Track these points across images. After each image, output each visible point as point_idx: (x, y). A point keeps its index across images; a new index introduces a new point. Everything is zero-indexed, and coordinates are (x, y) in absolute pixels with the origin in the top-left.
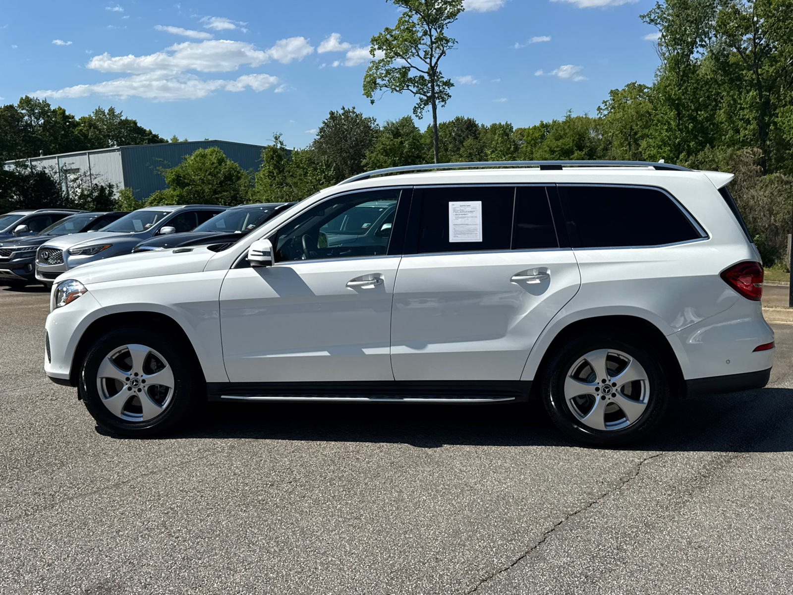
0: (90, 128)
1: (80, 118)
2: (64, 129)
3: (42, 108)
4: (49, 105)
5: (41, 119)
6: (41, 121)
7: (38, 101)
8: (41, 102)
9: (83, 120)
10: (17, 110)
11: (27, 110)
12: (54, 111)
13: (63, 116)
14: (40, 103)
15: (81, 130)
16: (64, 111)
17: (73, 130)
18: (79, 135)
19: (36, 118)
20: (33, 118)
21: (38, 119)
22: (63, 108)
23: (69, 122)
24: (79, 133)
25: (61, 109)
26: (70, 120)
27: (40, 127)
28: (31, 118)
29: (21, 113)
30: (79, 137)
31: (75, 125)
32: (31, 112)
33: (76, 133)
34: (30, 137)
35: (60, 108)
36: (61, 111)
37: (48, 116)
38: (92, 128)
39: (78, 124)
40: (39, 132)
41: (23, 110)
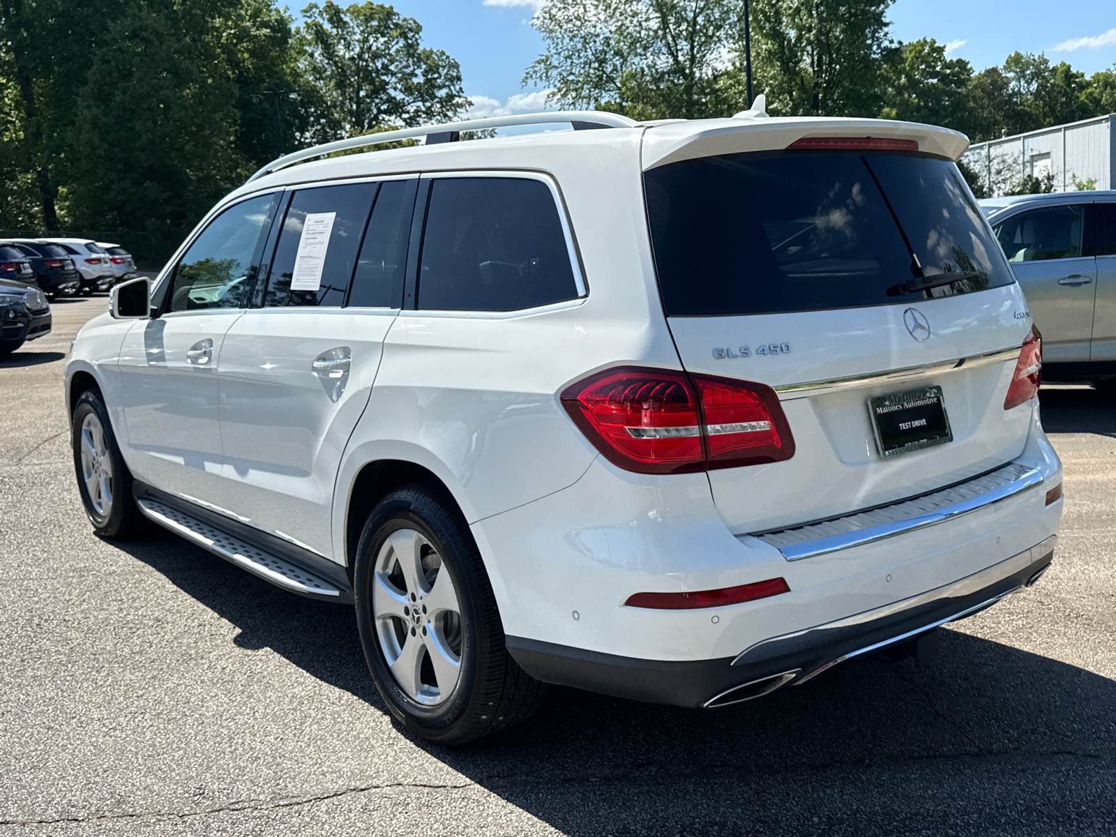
0: (1106, 89)
1: (1093, 75)
2: (1065, 94)
3: (1037, 67)
4: (1046, 62)
5: (1034, 82)
6: (1034, 86)
7: (1032, 57)
8: (1036, 58)
9: (1097, 78)
10: (1001, 74)
11: (1016, 72)
12: (1054, 70)
13: (1065, 76)
14: (1034, 60)
15: (1091, 94)
16: (1069, 67)
17: (1079, 94)
18: (1086, 101)
19: (1026, 82)
20: (1022, 84)
21: (1029, 84)
22: (1067, 64)
23: (1075, 82)
24: (1087, 98)
25: (1065, 64)
26: (1077, 80)
27: (1031, 94)
28: (1020, 82)
29: (1006, 77)
30: (1085, 103)
31: (1084, 86)
32: (1021, 75)
33: (1082, 99)
34: (1014, 110)
35: (1063, 64)
36: (1064, 68)
37: (1044, 77)
38: (1109, 87)
39: (1089, 84)
40: (1029, 102)
41: (1009, 72)
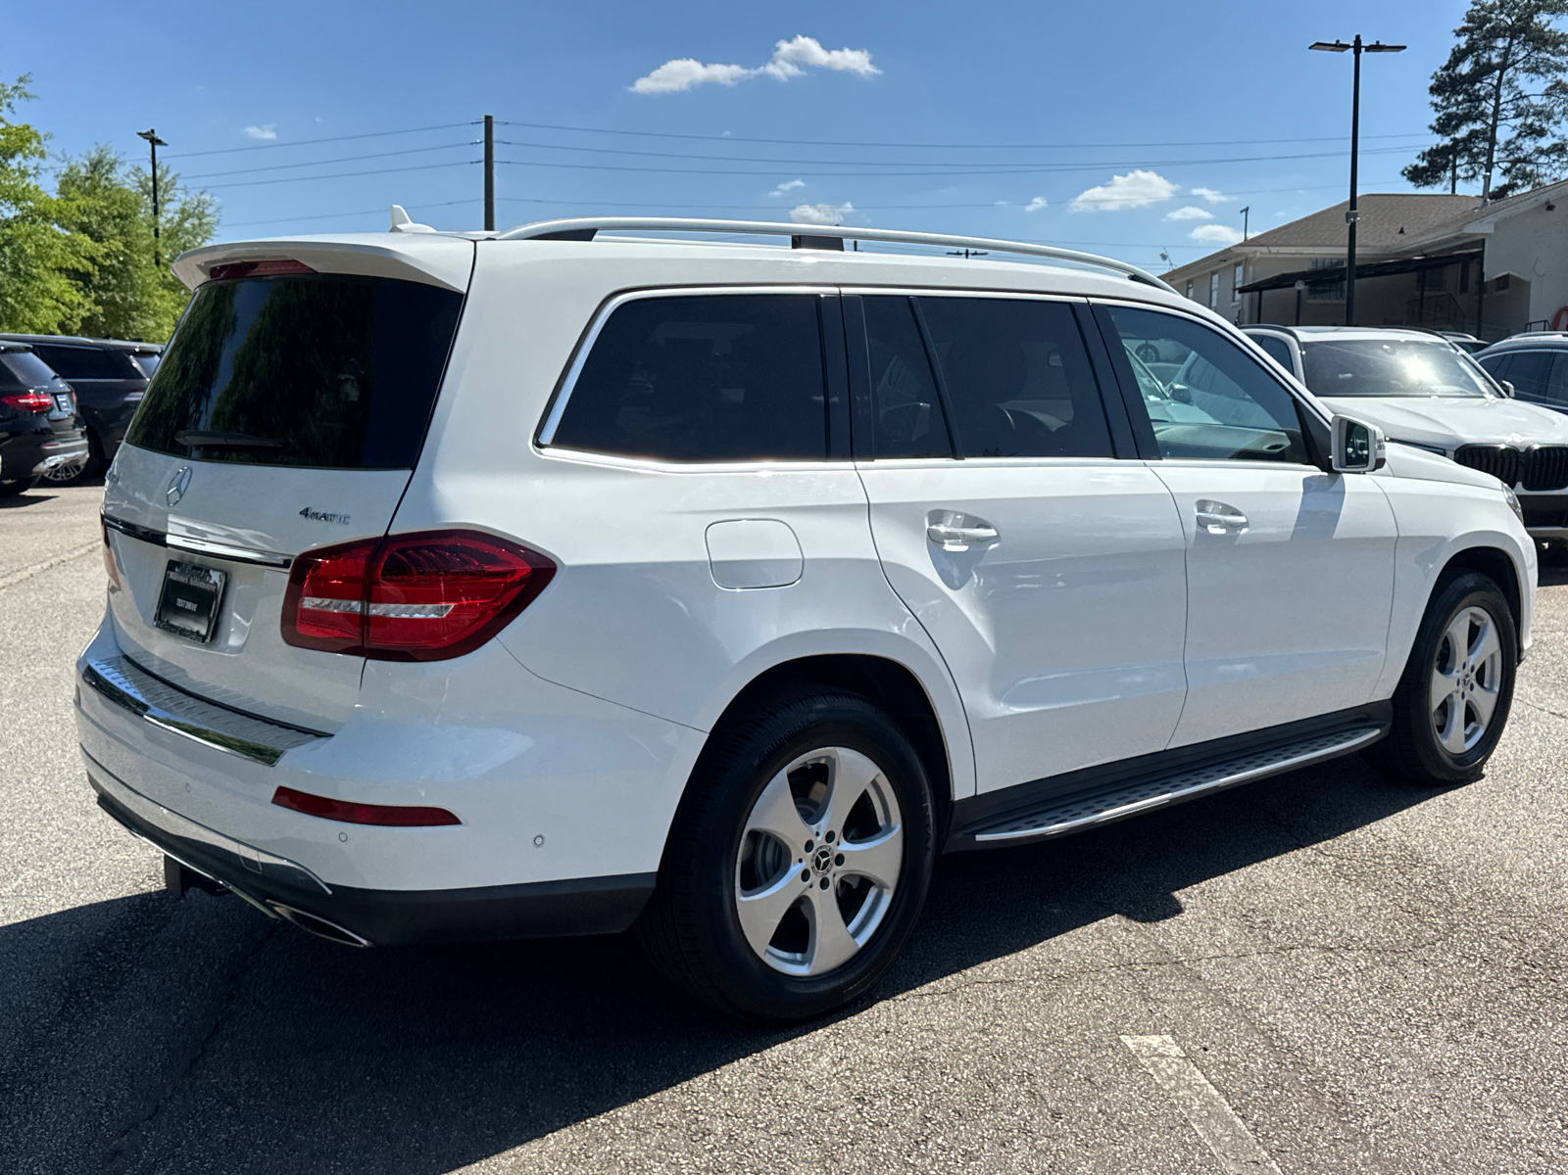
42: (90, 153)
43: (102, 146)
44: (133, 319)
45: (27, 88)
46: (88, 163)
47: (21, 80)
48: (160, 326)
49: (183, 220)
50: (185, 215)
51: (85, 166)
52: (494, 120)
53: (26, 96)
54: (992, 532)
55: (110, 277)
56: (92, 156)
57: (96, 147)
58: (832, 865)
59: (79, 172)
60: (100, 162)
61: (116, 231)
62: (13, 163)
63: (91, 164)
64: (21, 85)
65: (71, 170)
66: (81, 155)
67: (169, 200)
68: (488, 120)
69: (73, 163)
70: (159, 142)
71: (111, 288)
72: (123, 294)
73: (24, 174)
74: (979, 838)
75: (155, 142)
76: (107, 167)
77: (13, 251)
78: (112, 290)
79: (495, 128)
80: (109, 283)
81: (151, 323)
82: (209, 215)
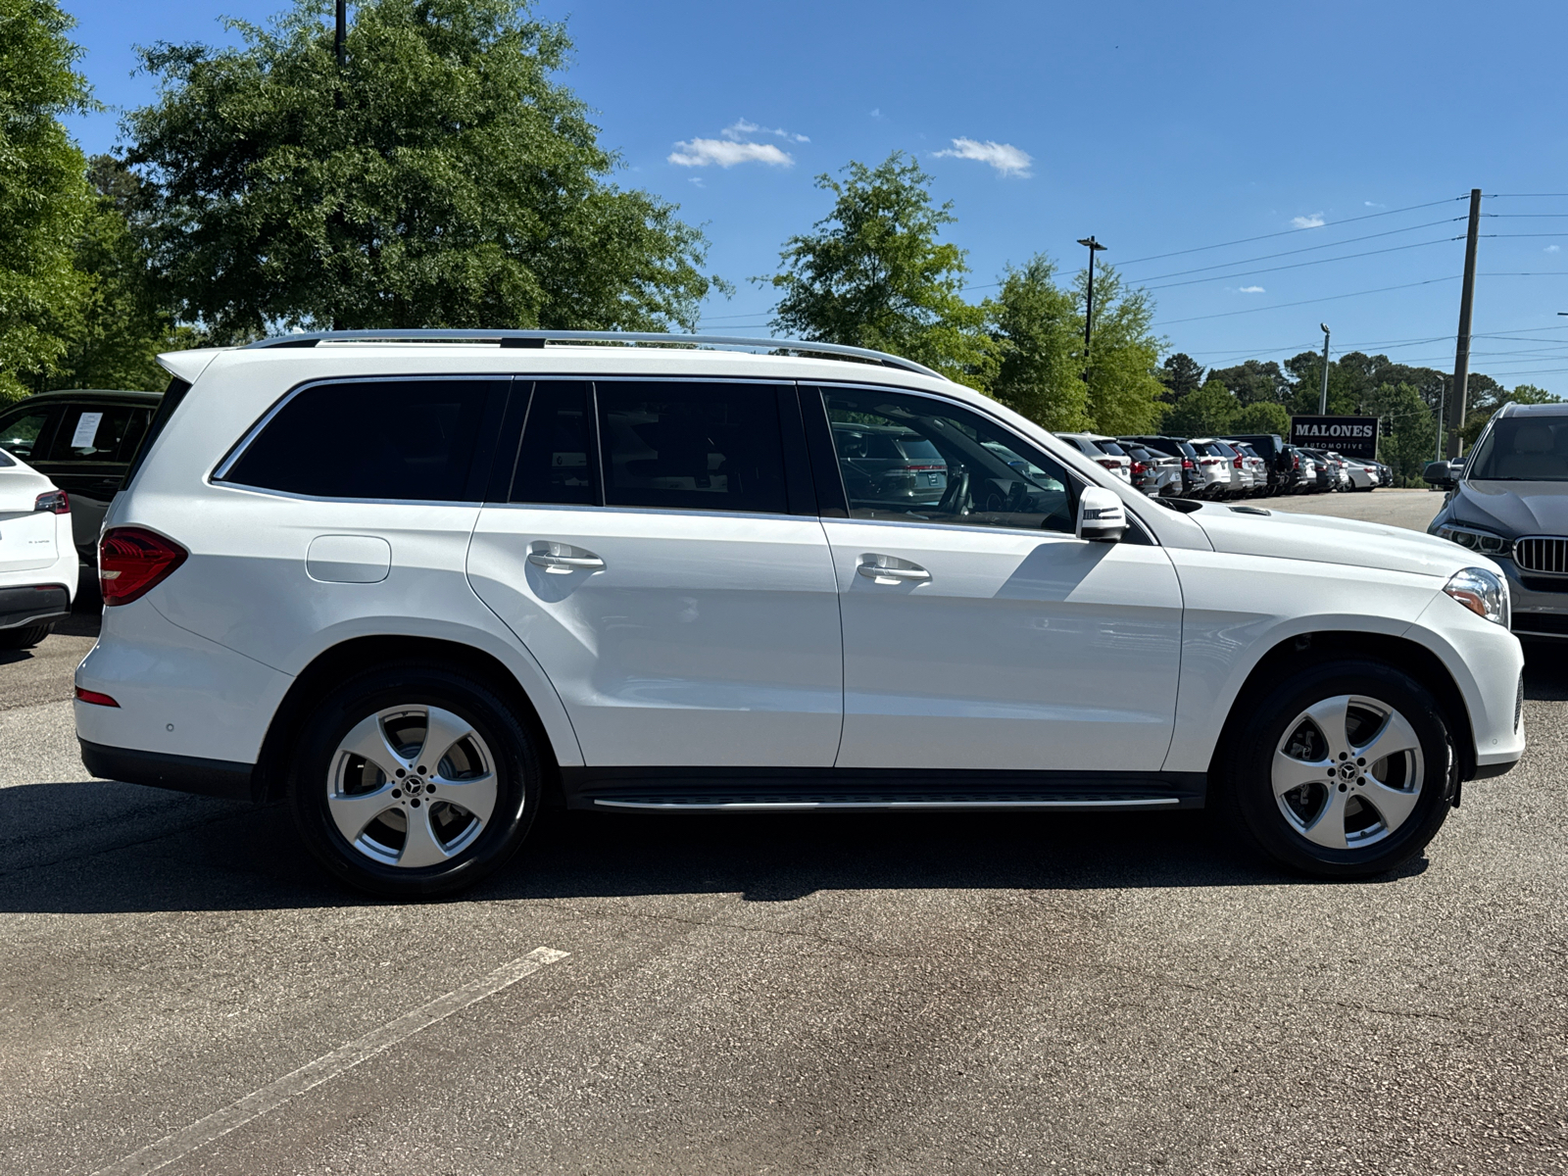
42: (1029, 262)
43: (1039, 256)
44: (1049, 408)
45: (950, 213)
46: (1027, 272)
47: (945, 207)
48: (1072, 413)
49: (1121, 317)
50: (1124, 311)
51: (1025, 273)
52: (1482, 194)
53: (948, 219)
54: (599, 562)
55: (1032, 371)
56: (1032, 265)
57: (1034, 257)
58: (422, 791)
59: (1019, 279)
60: (1037, 269)
61: (1040, 330)
62: (940, 278)
63: (1030, 272)
64: (946, 210)
65: (1012, 278)
66: (1022, 265)
67: (1111, 299)
68: (1476, 195)
69: (1014, 272)
70: (1098, 247)
71: (1033, 380)
72: (1041, 386)
73: (950, 286)
74: (597, 802)
75: (1094, 247)
76: (1042, 274)
77: (926, 353)
78: (1033, 383)
79: (1482, 201)
80: (1031, 377)
81: (1064, 411)
82: (1144, 311)
